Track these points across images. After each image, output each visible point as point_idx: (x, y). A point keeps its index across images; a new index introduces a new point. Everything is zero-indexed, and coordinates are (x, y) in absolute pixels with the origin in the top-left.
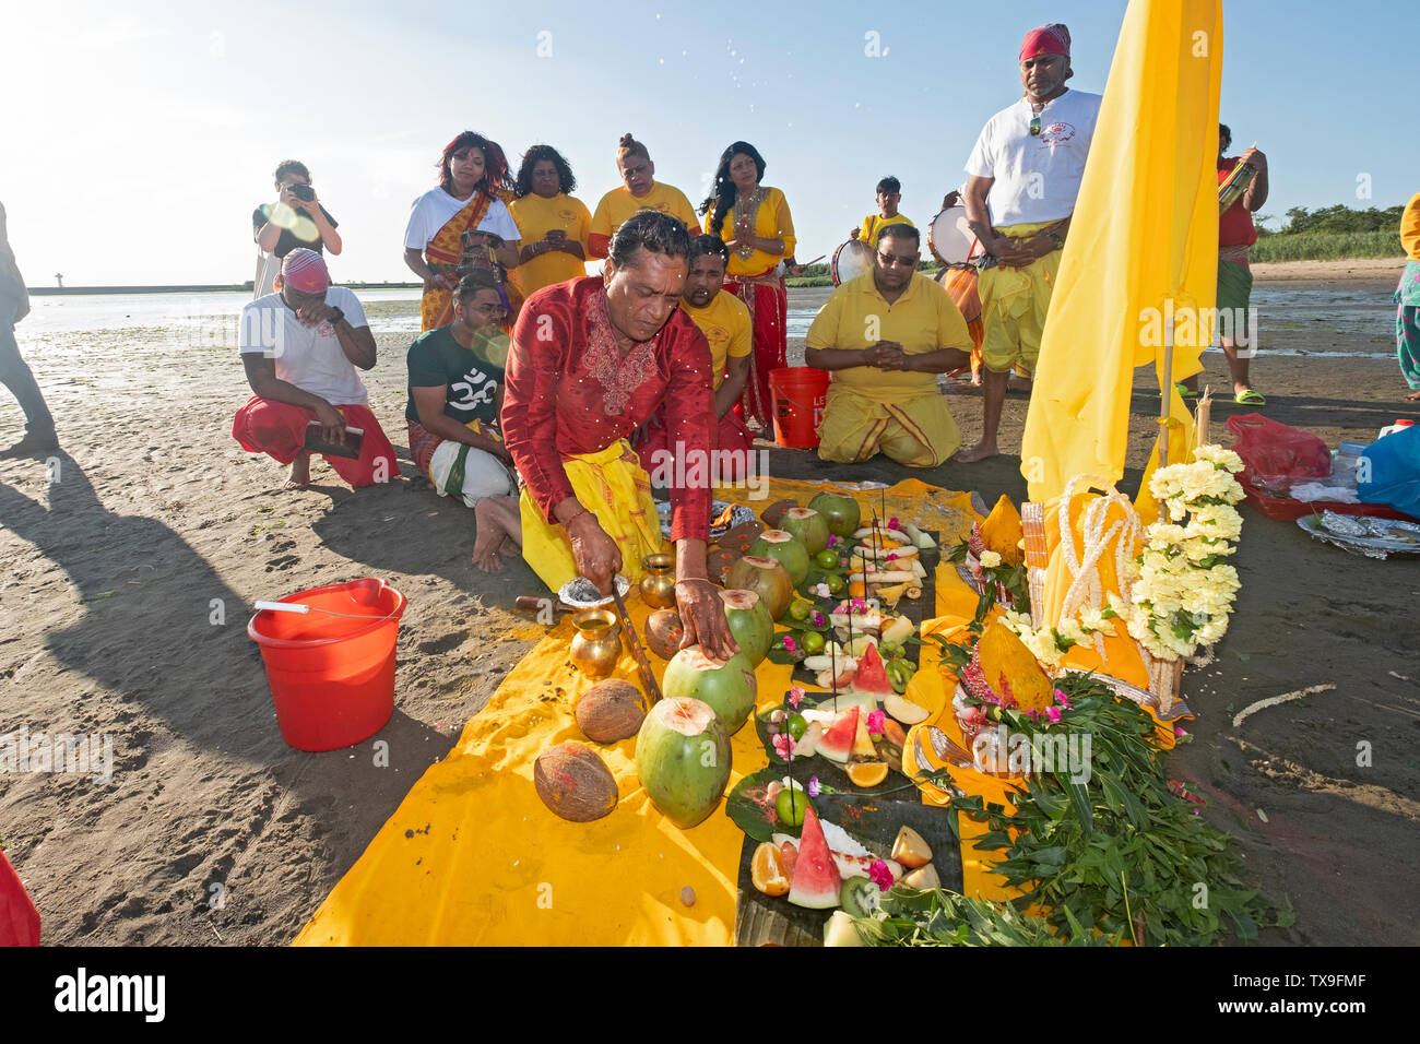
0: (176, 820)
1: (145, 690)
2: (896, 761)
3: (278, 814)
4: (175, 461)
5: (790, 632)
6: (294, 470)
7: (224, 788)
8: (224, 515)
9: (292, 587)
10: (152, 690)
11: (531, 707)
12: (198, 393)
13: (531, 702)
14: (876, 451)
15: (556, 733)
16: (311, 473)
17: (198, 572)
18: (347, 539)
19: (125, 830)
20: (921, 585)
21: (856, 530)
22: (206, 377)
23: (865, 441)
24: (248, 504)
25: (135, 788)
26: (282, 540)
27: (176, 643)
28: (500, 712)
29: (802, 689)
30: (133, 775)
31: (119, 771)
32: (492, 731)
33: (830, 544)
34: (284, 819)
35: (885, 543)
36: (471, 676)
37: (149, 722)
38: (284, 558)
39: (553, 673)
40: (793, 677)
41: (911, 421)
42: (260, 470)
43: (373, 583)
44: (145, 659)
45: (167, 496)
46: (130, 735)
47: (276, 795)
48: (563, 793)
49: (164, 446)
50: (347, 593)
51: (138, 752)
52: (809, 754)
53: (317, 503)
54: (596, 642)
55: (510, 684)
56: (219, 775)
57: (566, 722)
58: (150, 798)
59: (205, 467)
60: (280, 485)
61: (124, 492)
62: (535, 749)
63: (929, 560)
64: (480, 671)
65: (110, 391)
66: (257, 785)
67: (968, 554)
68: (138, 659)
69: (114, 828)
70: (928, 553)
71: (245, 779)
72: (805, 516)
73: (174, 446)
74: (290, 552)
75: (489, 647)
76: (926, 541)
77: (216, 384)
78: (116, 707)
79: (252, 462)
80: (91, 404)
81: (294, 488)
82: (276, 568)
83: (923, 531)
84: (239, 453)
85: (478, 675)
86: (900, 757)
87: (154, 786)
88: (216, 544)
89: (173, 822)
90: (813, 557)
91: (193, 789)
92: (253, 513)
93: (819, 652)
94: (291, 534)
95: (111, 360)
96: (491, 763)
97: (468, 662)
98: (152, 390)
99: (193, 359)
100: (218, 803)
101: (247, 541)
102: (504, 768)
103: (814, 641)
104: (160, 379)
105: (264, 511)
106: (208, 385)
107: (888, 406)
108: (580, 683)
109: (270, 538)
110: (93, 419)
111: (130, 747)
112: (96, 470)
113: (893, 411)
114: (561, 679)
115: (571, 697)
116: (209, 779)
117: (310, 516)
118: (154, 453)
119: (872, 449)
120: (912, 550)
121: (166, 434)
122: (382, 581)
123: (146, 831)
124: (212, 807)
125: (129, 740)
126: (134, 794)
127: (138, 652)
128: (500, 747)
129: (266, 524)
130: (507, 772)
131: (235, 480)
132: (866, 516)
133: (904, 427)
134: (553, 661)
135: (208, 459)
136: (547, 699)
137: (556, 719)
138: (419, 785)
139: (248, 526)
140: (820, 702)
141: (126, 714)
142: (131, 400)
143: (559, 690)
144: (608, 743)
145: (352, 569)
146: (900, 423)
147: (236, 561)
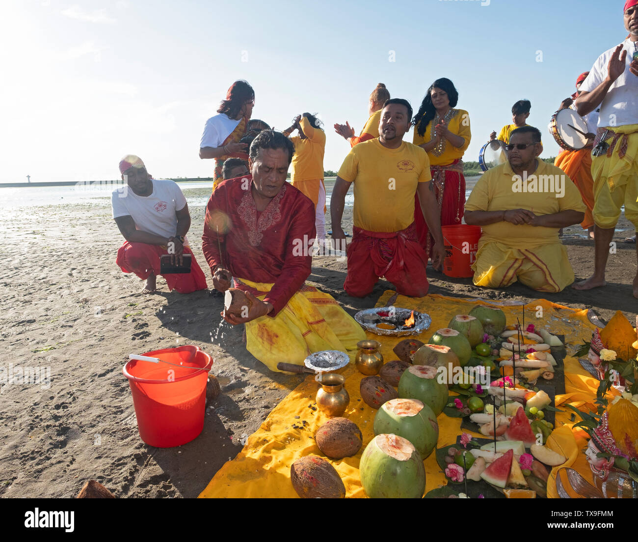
0: (81, 480)
1: (67, 403)
2: (542, 489)
3: (138, 482)
4: (85, 276)
5: (458, 397)
6: (148, 283)
7: (108, 464)
8: (110, 307)
9: (146, 349)
10: (70, 403)
11: (286, 431)
12: (97, 239)
13: (287, 428)
14: (515, 280)
15: (303, 449)
16: (157, 285)
17: (95, 338)
18: (177, 323)
19: (55, 482)
20: (553, 371)
21: (503, 331)
22: (101, 231)
23: (507, 273)
24: (122, 301)
25: (60, 459)
26: (141, 322)
27: (83, 378)
28: (267, 433)
29: (470, 436)
30: (59, 451)
31: (52, 448)
32: (264, 444)
33: (485, 341)
34: (141, 486)
35: (525, 341)
36: (250, 409)
37: (68, 421)
38: (142, 334)
39: (301, 411)
40: (462, 427)
41: (540, 260)
42: (130, 282)
43: (192, 349)
44: (66, 386)
45: (80, 295)
46: (58, 428)
47: (137, 471)
48: (310, 488)
49: (79, 268)
50: (177, 354)
51: (62, 438)
52: (476, 479)
53: (160, 302)
54: (333, 394)
55: (274, 416)
56: (105, 455)
57: (310, 443)
58: (68, 466)
59: (100, 280)
60: (140, 291)
61: (58, 292)
62: (291, 458)
63: (558, 353)
64: (256, 406)
65: (52, 238)
66: (126, 464)
67: (591, 351)
68: (63, 385)
69: (49, 480)
70: (557, 349)
71: (119, 460)
72: (467, 320)
73: (84, 268)
74: (145, 329)
75: (261, 392)
76: (555, 341)
77: (106, 235)
78: (51, 412)
79: (124, 277)
80: (42, 245)
81: (148, 293)
82: (137, 338)
83: (553, 335)
84: (118, 273)
85: (254, 409)
86: (545, 487)
87: (70, 458)
88: (105, 323)
89: (80, 481)
90: (473, 348)
91: (91, 462)
92: (125, 306)
93: (481, 411)
94: (146, 319)
95: (53, 221)
96: (263, 465)
97: (248, 401)
98: (73, 237)
99: (95, 221)
100: (104, 472)
101: (122, 322)
102: (271, 468)
103: (476, 402)
104: (78, 232)
105: (131, 305)
106: (102, 235)
107: (523, 251)
108: (318, 419)
109: (134, 320)
110: (43, 253)
111: (58, 435)
112: (44, 280)
113: (527, 254)
114: (306, 416)
115: (312, 427)
116: (99, 457)
117: (156, 309)
118: (74, 272)
119: (512, 278)
120: (545, 346)
121: (80, 261)
122: (198, 348)
123: (65, 484)
124: (101, 474)
125: (57, 430)
126: (59, 462)
127: (63, 381)
128: (269, 455)
129: (132, 313)
130: (273, 471)
131: (116, 288)
132: (510, 321)
133: (535, 264)
134: (301, 403)
135: (102, 275)
136: (298, 427)
137: (303, 441)
138: (219, 473)
139: (123, 314)
140: (483, 445)
141: (56, 415)
142: (62, 242)
143: (305, 422)
144: (337, 459)
145: (179, 341)
146: (532, 262)
147: (116, 333)
